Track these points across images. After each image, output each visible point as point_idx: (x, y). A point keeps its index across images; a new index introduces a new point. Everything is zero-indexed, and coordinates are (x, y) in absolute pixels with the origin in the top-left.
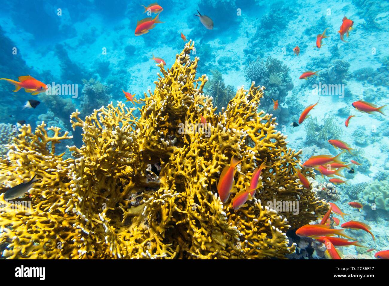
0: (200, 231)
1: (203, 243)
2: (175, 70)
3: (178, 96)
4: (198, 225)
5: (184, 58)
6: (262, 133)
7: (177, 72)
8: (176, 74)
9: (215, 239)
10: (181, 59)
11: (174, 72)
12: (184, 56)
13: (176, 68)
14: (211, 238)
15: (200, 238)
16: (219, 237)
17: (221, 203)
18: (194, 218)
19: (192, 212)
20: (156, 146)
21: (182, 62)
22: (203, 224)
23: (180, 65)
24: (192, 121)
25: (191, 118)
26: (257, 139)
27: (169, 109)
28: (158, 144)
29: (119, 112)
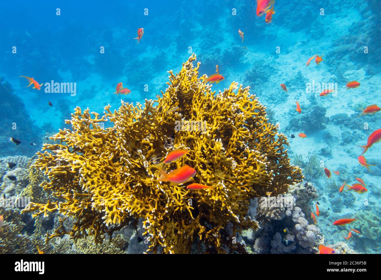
0: (206, 171)
1: (208, 180)
2: (183, 74)
3: (187, 84)
4: (204, 168)
5: (189, 65)
6: (249, 105)
7: (183, 75)
8: (183, 77)
9: (217, 176)
10: (187, 66)
11: (181, 75)
12: (189, 63)
13: (183, 72)
14: (214, 175)
15: (206, 176)
16: (219, 174)
17: (221, 143)
18: (202, 163)
19: (200, 158)
20: (171, 119)
21: (187, 68)
22: (208, 166)
23: (185, 70)
24: (197, 101)
25: (197, 100)
26: (246, 110)
27: (181, 94)
28: (173, 117)
29: (138, 110)
